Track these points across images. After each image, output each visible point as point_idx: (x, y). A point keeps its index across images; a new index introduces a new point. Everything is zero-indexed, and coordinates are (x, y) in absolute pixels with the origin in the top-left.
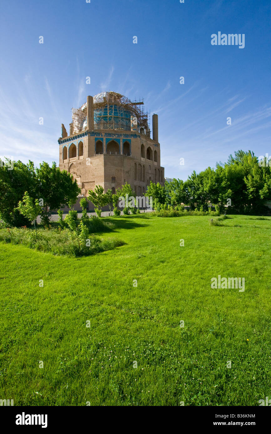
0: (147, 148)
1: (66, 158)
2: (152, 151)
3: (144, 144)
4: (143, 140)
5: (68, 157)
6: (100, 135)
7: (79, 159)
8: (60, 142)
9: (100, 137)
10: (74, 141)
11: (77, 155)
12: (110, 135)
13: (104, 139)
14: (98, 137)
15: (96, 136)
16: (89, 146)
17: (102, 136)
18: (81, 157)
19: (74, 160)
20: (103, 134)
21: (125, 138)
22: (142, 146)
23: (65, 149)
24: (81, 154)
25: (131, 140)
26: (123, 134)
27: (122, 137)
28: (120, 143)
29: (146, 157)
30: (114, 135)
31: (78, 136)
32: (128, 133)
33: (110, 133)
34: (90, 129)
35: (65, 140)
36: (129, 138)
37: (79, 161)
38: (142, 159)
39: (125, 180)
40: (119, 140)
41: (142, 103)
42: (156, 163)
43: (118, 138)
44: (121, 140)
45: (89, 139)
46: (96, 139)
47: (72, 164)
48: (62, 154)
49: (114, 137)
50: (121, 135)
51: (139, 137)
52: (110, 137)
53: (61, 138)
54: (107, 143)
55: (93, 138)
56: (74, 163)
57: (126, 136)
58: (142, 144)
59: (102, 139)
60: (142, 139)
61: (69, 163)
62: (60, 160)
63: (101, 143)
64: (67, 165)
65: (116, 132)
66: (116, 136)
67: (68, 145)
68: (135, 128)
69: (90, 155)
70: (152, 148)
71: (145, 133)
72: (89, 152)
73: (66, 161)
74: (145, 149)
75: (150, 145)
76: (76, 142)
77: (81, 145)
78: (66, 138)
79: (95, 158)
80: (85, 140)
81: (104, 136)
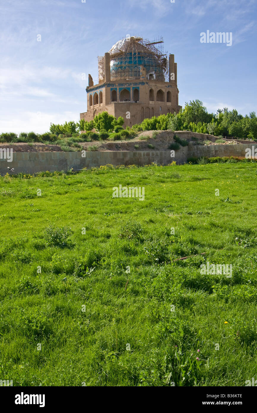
0: (157, 91)
1: (92, 105)
2: (164, 93)
3: (153, 88)
4: (151, 86)
5: (93, 104)
6: (115, 86)
7: (100, 106)
8: (88, 90)
9: (115, 87)
10: (97, 90)
11: (99, 103)
12: (122, 85)
13: (118, 88)
14: (113, 87)
15: (112, 86)
16: (106, 95)
17: (116, 86)
18: (102, 104)
19: (97, 106)
20: (117, 85)
21: (134, 86)
22: (151, 91)
23: (91, 96)
24: (101, 102)
25: (139, 87)
26: (133, 83)
27: (132, 85)
28: (130, 91)
29: (155, 100)
30: (125, 85)
31: (99, 86)
32: (138, 81)
33: (122, 83)
34: (107, 81)
35: (91, 89)
36: (137, 86)
37: (100, 108)
38: (151, 102)
39: (131, 122)
40: (129, 88)
41: (161, 42)
42: (169, 104)
43: (129, 87)
44: (131, 88)
45: (106, 90)
46: (111, 89)
47: (96, 110)
48: (89, 101)
49: (126, 86)
50: (131, 84)
51: (147, 83)
52: (122, 86)
53: (88, 87)
54: (121, 92)
55: (109, 88)
56: (97, 109)
57: (136, 84)
58: (150, 89)
59: (116, 88)
60: (150, 84)
61: (93, 109)
62: (88, 106)
63: (116, 91)
64: (92, 111)
65: (128, 82)
66: (127, 85)
67: (92, 93)
68: (143, 76)
69: (107, 103)
70: (164, 90)
71: (155, 78)
72: (106, 100)
73: (92, 107)
74: (154, 93)
75: (162, 88)
76: (98, 91)
77: (101, 94)
78: (91, 88)
79: (110, 106)
80: (103, 90)
81: (118, 86)
